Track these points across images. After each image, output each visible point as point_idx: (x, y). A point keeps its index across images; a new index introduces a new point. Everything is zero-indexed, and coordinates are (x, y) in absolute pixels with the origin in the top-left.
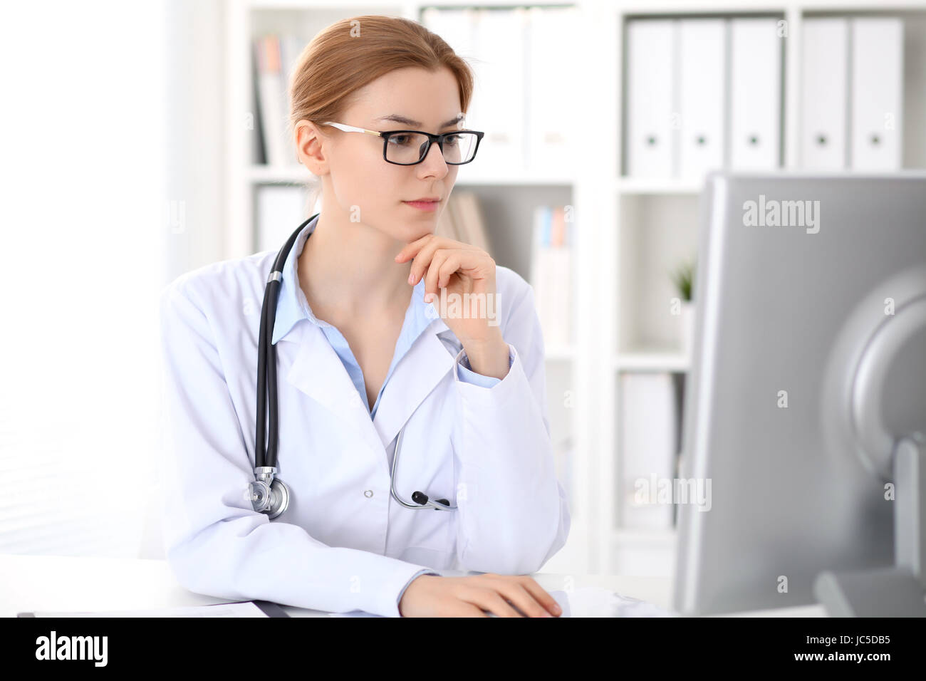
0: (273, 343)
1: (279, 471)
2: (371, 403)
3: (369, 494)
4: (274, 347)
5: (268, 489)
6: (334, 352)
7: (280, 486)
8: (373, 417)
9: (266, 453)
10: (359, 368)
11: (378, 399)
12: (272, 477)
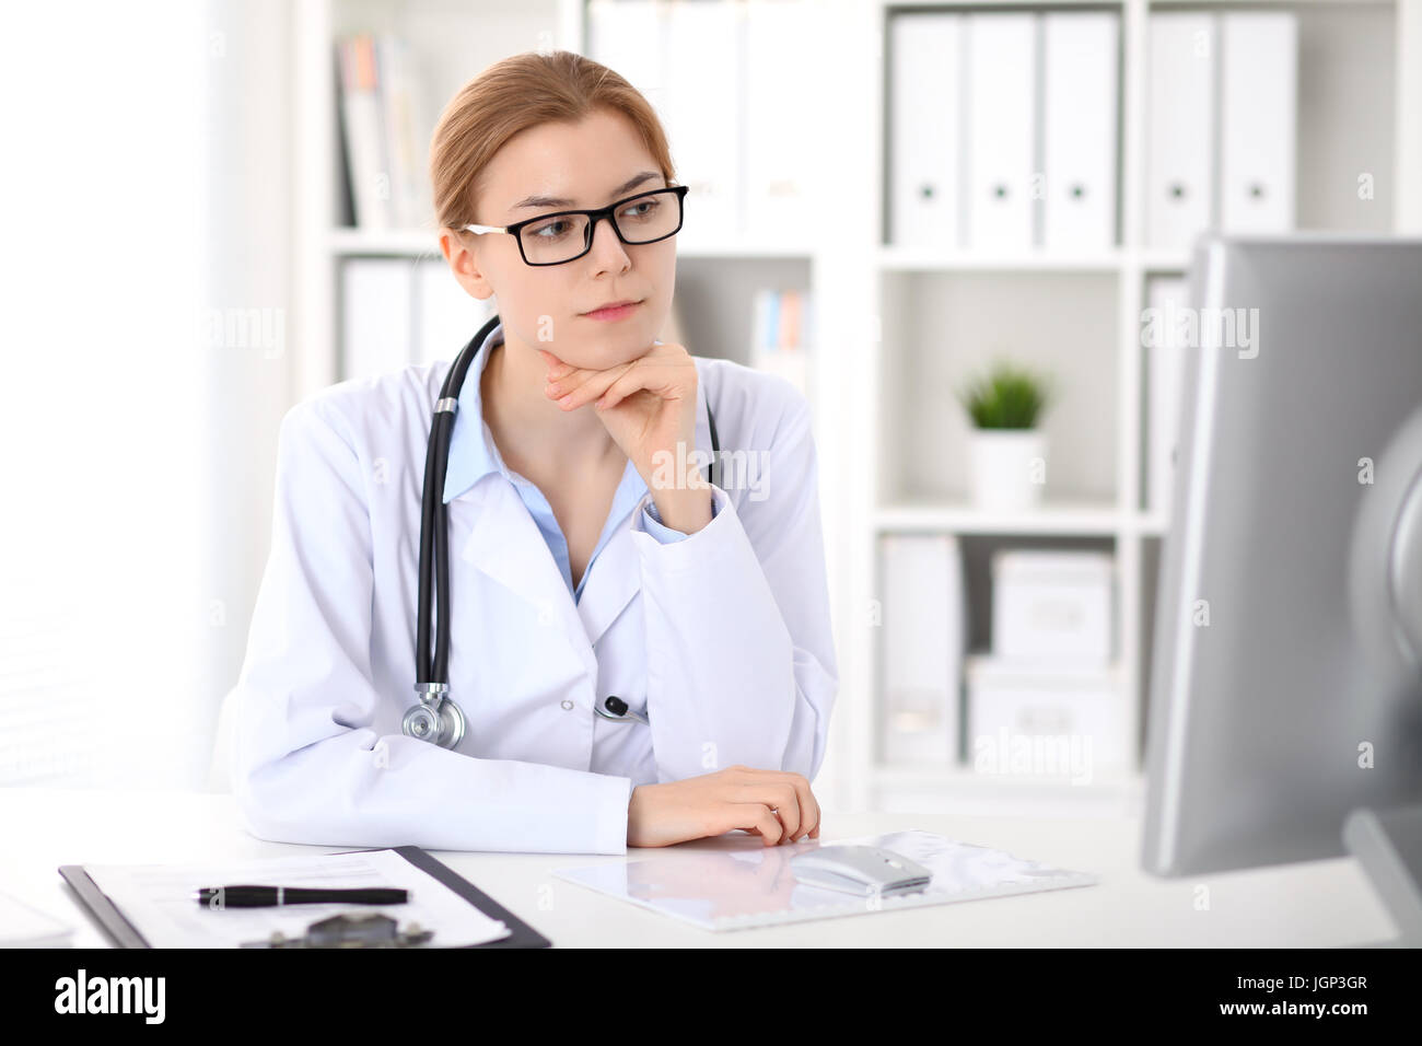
0: (444, 502)
1: (449, 688)
2: (576, 579)
3: (567, 705)
4: (445, 507)
5: (436, 715)
6: (529, 515)
7: (451, 709)
8: (578, 597)
9: (432, 665)
10: (563, 537)
11: (586, 574)
12: (440, 697)
